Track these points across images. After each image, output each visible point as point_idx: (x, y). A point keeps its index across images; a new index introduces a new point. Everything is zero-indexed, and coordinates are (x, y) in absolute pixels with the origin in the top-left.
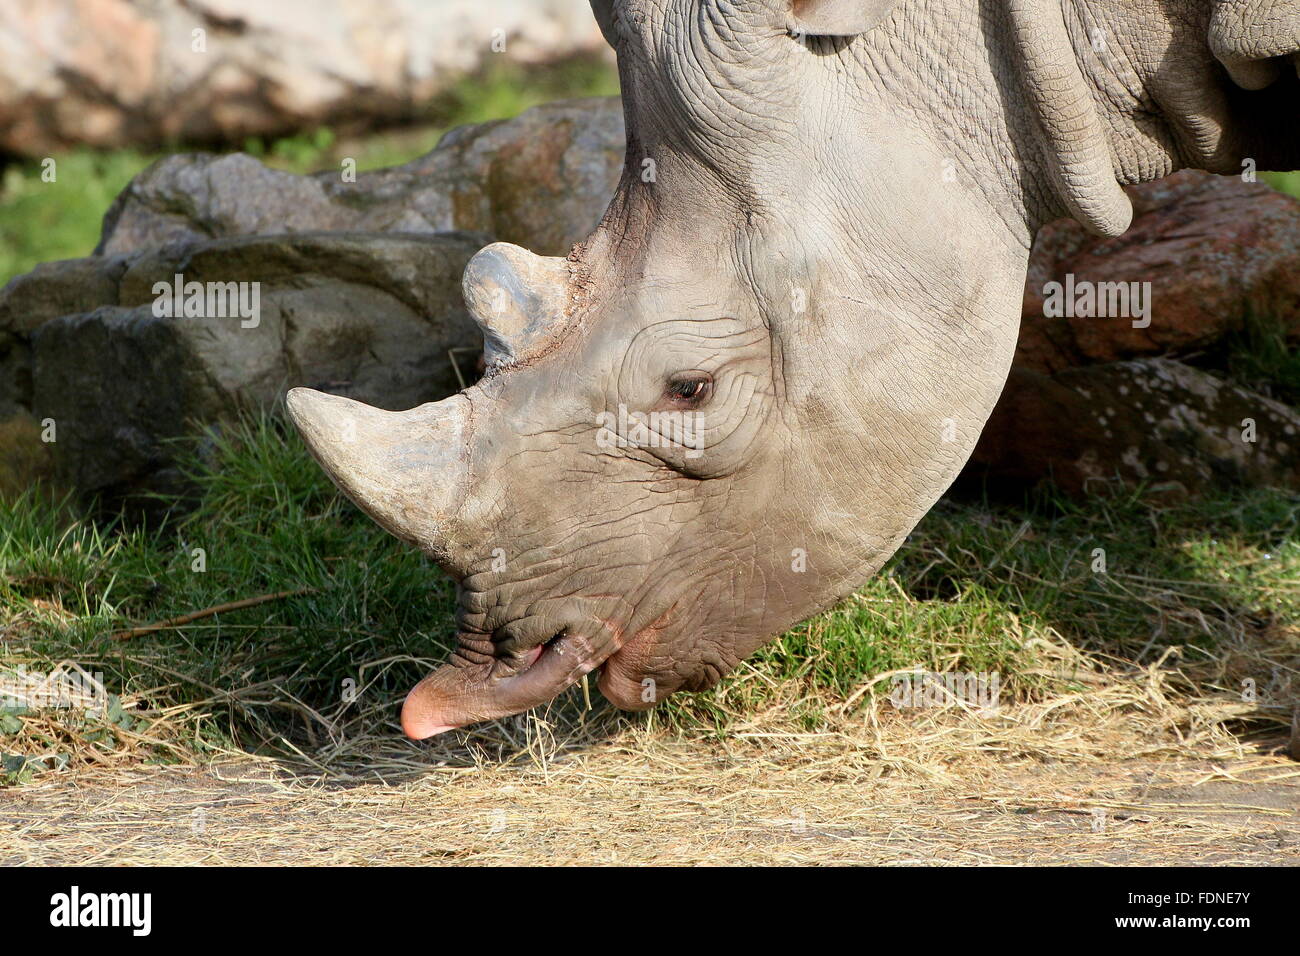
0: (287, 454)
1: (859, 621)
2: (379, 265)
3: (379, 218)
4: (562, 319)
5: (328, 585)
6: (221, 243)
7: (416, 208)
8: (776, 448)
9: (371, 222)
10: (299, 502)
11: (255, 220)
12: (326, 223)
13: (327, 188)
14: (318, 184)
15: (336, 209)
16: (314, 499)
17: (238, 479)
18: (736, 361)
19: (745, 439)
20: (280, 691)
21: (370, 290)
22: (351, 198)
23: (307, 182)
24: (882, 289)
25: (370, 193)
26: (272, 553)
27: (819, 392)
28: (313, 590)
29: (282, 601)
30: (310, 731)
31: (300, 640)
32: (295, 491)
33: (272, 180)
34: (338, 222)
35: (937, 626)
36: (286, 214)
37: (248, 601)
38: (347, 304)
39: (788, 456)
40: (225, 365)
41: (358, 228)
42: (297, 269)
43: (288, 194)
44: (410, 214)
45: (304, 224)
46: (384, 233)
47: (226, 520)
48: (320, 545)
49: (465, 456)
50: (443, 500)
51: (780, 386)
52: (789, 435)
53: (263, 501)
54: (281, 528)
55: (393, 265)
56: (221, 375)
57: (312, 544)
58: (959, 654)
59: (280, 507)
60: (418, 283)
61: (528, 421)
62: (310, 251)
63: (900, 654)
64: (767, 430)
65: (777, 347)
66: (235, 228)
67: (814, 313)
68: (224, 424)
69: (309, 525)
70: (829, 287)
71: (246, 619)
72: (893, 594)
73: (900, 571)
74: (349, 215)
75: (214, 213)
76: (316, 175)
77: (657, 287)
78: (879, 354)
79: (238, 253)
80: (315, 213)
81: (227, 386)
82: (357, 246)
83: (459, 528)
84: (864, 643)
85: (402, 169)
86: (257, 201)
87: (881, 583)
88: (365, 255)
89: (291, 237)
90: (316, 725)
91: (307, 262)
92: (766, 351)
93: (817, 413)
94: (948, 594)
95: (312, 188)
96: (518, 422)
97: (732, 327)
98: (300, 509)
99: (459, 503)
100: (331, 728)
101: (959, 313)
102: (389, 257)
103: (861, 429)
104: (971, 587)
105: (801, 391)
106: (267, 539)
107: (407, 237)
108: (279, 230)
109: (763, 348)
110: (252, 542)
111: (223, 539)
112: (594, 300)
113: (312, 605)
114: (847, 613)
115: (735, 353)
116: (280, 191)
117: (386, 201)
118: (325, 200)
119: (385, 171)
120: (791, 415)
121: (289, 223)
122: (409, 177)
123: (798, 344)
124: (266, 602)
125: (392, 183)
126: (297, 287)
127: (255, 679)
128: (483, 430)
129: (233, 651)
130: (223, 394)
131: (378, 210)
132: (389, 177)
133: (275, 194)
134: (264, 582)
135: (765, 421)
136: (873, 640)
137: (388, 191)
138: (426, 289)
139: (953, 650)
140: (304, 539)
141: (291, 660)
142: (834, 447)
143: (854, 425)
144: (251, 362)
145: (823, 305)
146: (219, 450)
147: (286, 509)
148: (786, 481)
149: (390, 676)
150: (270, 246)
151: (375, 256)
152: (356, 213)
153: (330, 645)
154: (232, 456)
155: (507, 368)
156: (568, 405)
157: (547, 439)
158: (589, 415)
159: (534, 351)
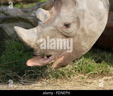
0: (16, 44)
1: (89, 66)
2: (29, 20)
3: (28, 14)
4: (49, 17)
5: (21, 60)
6: (8, 17)
7: (33, 13)
8: (78, 34)
9: (27, 15)
10: (18, 50)
11: (13, 14)
12: (22, 15)
13: (22, 10)
14: (21, 10)
15: (23, 13)
16: (20, 50)
17: (10, 47)
18: (73, 22)
19: (74, 32)
20: (15, 74)
21: (27, 23)
22: (25, 12)
23: (19, 9)
24: (92, 15)
25: (27, 11)
26: (14, 56)
27: (83, 27)
28: (20, 61)
29: (16, 62)
30: (19, 79)
31: (18, 67)
32: (17, 48)
33: (15, 9)
34: (23, 14)
35: (99, 67)
36: (17, 13)
37: (11, 62)
38: (24, 25)
39: (79, 35)
40: (9, 32)
41: (26, 15)
42: (18, 20)
43: (17, 11)
44: (32, 14)
45: (19, 15)
46: (29, 16)
47: (9, 52)
48: (20, 55)
49: (37, 35)
50: (35, 40)
51: (78, 26)
52: (79, 32)
53: (13, 50)
54: (16, 53)
55: (30, 20)
56: (8, 34)
57: (19, 55)
58: (102, 70)
59: (15, 51)
60: (33, 22)
61: (45, 30)
62: (20, 18)
63: (94, 70)
64: (77, 31)
65: (78, 21)
66: (10, 15)
67: (83, 17)
68: (9, 40)
69: (19, 53)
70: (85, 13)
71: (11, 65)
72: (93, 62)
73: (94, 60)
74: (25, 14)
75: (7, 13)
76: (20, 8)
77: (62, 13)
78: (91, 23)
79: (10, 18)
80: (20, 13)
81: (9, 35)
82: (26, 18)
83: (36, 44)
84: (90, 69)
85: (31, 8)
86: (13, 12)
87: (92, 61)
88: (27, 19)
89: (17, 16)
90: (20, 78)
91: (19, 19)
92: (77, 21)
93: (83, 30)
94: (100, 62)
95: (20, 10)
96: (44, 30)
97: (73, 18)
98: (18, 51)
99: (37, 40)
100: (22, 79)
101: (101, 19)
102: (30, 19)
103: (88, 33)
104: (104, 62)
105: (81, 27)
106: (14, 55)
107: (32, 16)
108: (16, 15)
109: (76, 21)
110: (12, 55)
111: (8, 55)
112: (53, 15)
113: (19, 63)
114: (88, 65)
115: (73, 21)
116: (16, 11)
117: (29, 12)
118: (22, 12)
119: (29, 8)
120: (80, 30)
121: (17, 14)
122: (32, 9)
123: (81, 20)
124: (14, 63)
125: (30, 10)
126: (18, 23)
127: (12, 72)
128: (40, 31)
129: (9, 69)
130: (8, 36)
131: (28, 13)
132: (30, 9)
133: (15, 11)
134: (13, 60)
135: (77, 30)
136: (91, 68)
137: (29, 11)
138: (34, 23)
139: (101, 70)
140: (18, 54)
141: (17, 70)
142: (85, 35)
143: (87, 32)
144: (12, 32)
145: (84, 16)
146: (8, 43)
147: (16, 51)
148: (79, 38)
149: (29, 72)
150: (15, 17)
151: (28, 19)
152: (26, 13)
153: (22, 68)
154: (10, 44)
155: (42, 24)
156: (51, 28)
157: (48, 32)
158: (54, 29)
159: (46, 21)
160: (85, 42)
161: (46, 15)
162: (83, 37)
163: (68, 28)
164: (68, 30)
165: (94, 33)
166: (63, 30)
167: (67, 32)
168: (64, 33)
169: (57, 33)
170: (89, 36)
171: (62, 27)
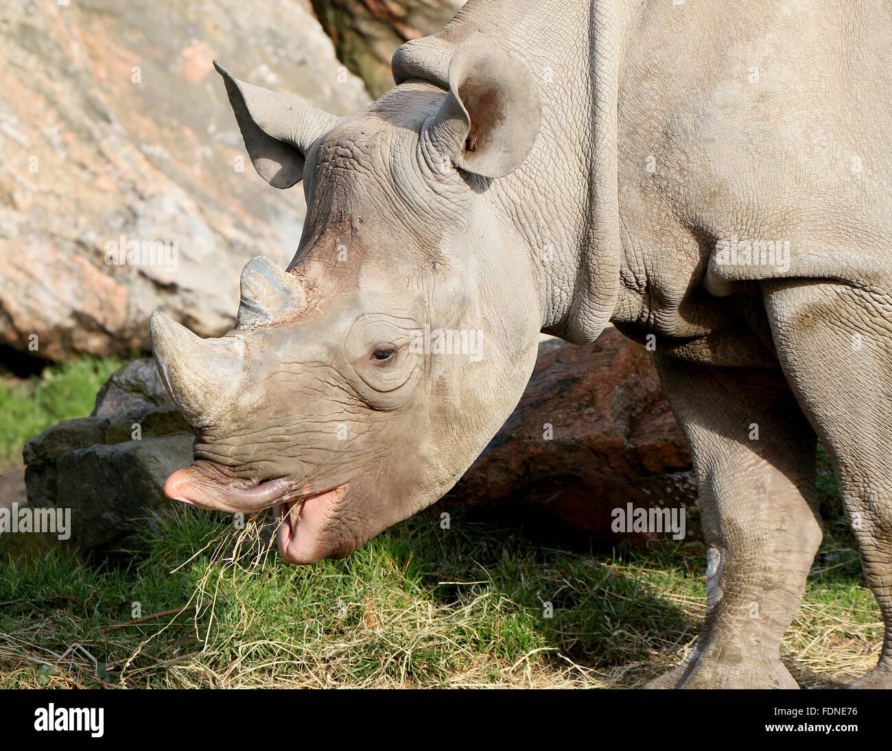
0: (199, 527)
1: (520, 620)
4: (304, 304)
6: (162, 409)
10: (206, 554)
17: (171, 541)
19: (408, 392)
20: (194, 661)
24: (489, 328)
27: (445, 376)
30: (211, 683)
35: (564, 623)
37: (177, 610)
39: (419, 408)
40: (164, 477)
47: (164, 565)
50: (231, 391)
51: (428, 366)
53: (185, 553)
56: (162, 482)
58: (577, 639)
61: (284, 355)
63: (544, 639)
64: (417, 391)
68: (164, 511)
72: (540, 605)
73: (543, 592)
75: (158, 392)
77: (369, 294)
79: (172, 414)
84: (523, 633)
87: (533, 599)
93: (441, 388)
94: (570, 605)
97: (412, 325)
99: (239, 394)
100: (223, 681)
103: (458, 404)
105: (438, 373)
111: (163, 576)
112: (322, 297)
120: (429, 385)
128: (256, 357)
129: (168, 638)
134: (186, 599)
136: (528, 631)
139: (573, 637)
143: (455, 400)
146: (160, 525)
149: (256, 652)
154: (168, 529)
155: (265, 326)
156: (313, 350)
157: (296, 367)
158: (324, 357)
159: (287, 318)
160: (438, 440)
161: (287, 291)
162: (431, 417)
163: (382, 365)
164: (385, 375)
165: (480, 408)
166: (360, 371)
167: (377, 385)
168: (363, 388)
169: (332, 381)
170: (457, 419)
171: (361, 359)
